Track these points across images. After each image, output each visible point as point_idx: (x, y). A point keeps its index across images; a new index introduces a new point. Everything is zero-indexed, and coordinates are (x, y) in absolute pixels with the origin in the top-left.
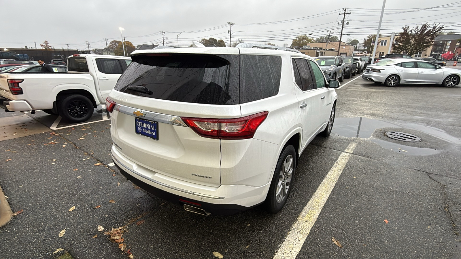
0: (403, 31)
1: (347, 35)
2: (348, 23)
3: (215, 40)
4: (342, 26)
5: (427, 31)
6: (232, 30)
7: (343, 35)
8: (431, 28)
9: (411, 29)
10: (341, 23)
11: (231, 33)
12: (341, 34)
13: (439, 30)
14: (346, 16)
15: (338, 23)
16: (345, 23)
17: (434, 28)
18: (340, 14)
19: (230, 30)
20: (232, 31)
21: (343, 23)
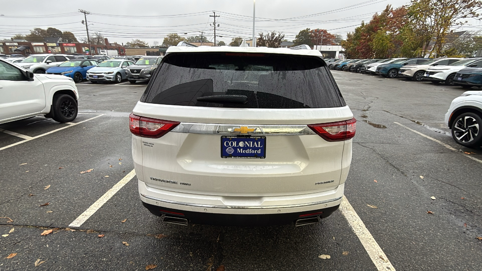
0: (259, 37)
1: (220, 36)
2: (218, 26)
3: (60, 32)
4: (214, 28)
5: (275, 38)
6: (87, 20)
7: (216, 37)
8: (277, 35)
9: (265, 35)
10: (213, 25)
11: (86, 24)
12: (215, 35)
13: (282, 38)
14: (216, 18)
15: (211, 25)
16: (216, 25)
17: (279, 35)
18: (210, 16)
19: (85, 20)
20: (87, 22)
21: (215, 25)
